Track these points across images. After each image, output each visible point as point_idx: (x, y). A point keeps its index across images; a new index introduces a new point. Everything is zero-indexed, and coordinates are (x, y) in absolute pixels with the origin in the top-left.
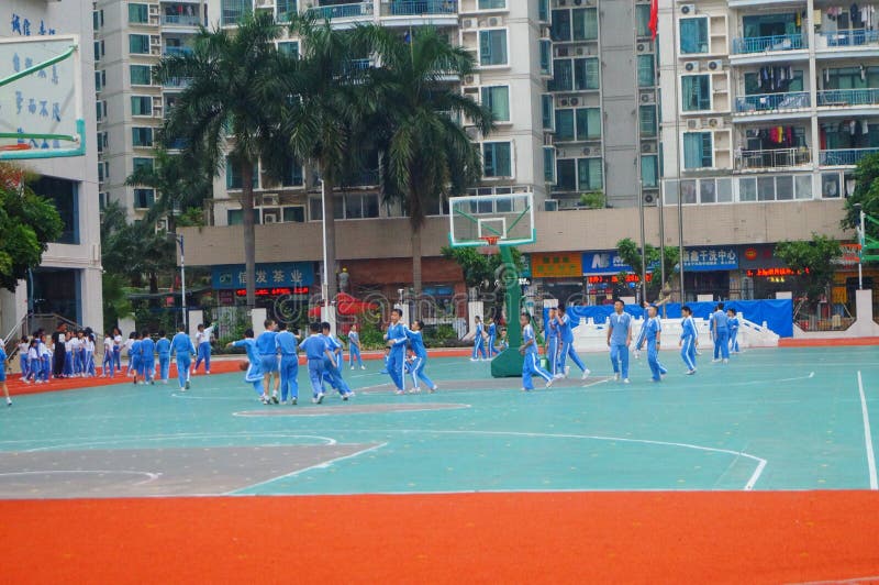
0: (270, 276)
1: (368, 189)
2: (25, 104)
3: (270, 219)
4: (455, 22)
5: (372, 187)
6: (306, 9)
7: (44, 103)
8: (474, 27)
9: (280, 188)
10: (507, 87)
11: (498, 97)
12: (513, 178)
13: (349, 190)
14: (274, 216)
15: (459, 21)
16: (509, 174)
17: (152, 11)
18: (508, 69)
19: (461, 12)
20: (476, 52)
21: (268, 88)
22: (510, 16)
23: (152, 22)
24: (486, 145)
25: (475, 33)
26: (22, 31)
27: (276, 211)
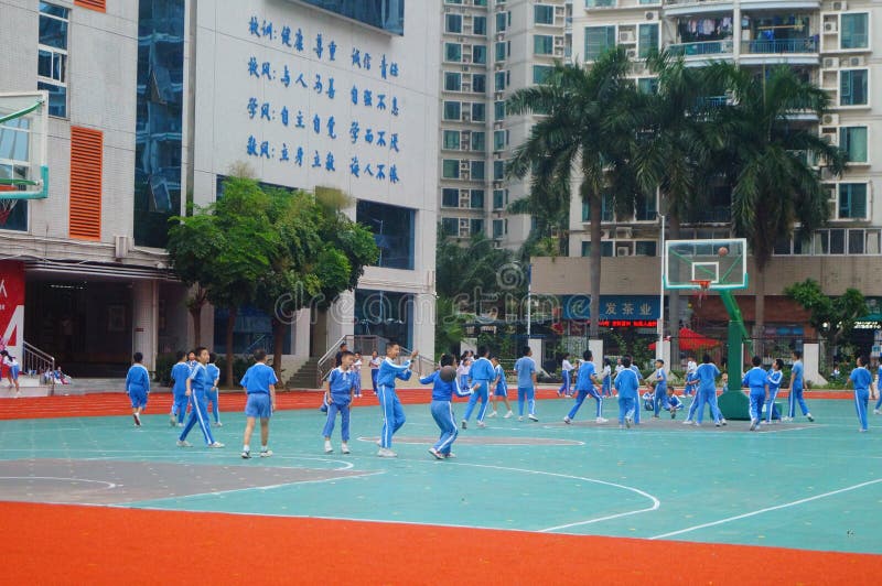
0: (619, 309)
1: (719, 226)
2: (362, 134)
3: (622, 252)
4: (815, 61)
5: (723, 224)
6: (668, 45)
7: (382, 134)
8: (835, 66)
9: (634, 221)
10: (865, 128)
11: (856, 137)
12: (868, 219)
13: (701, 226)
14: (626, 249)
15: (820, 59)
16: (864, 215)
17: (557, 43)
18: (869, 110)
19: (822, 51)
20: (835, 92)
21: (617, 124)
22: (873, 57)
23: (557, 53)
24: (842, 186)
25: (835, 73)
26: (362, 64)
27: (629, 244)
